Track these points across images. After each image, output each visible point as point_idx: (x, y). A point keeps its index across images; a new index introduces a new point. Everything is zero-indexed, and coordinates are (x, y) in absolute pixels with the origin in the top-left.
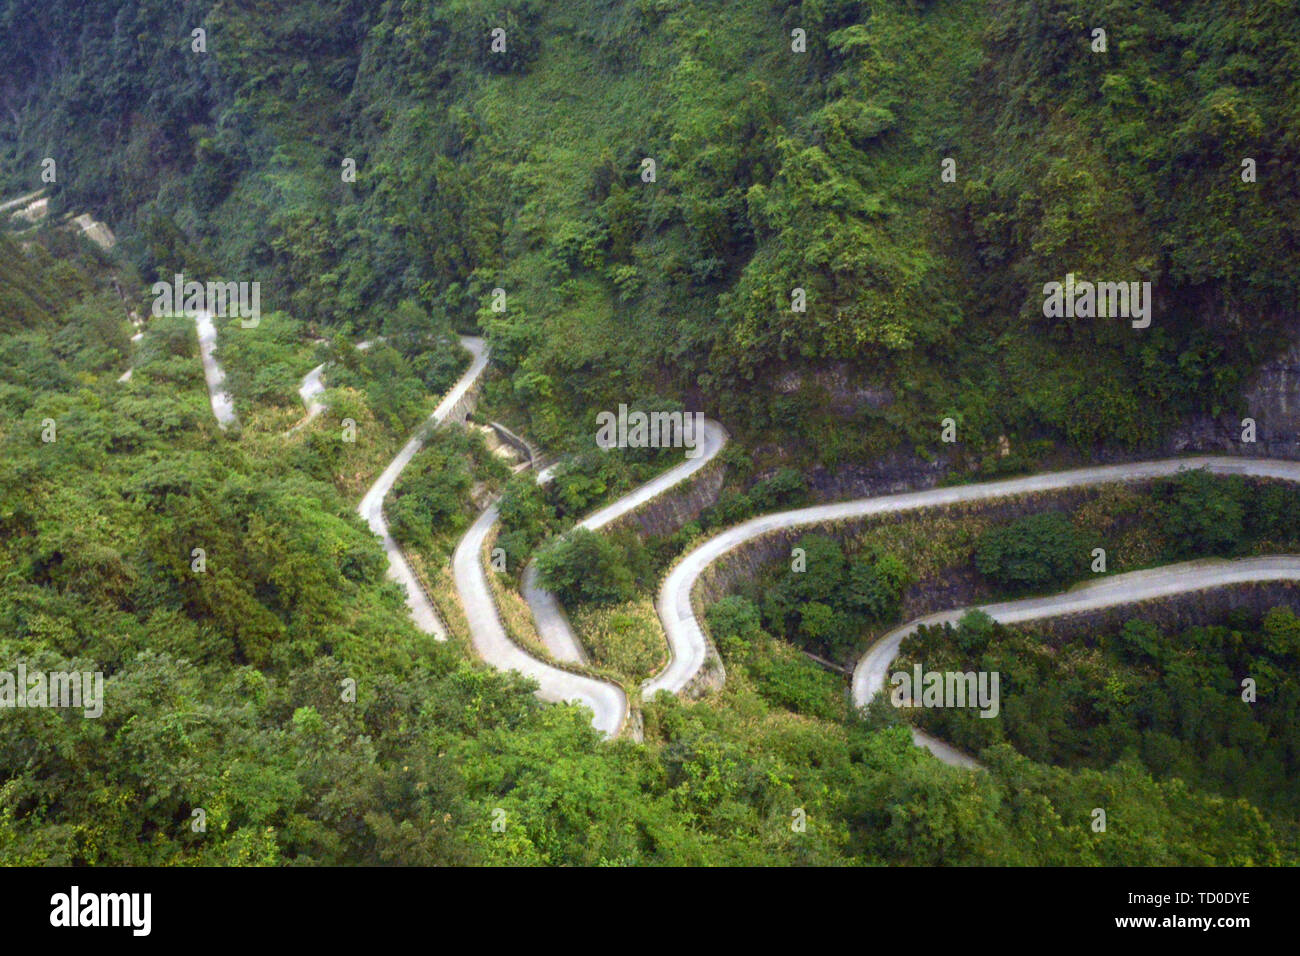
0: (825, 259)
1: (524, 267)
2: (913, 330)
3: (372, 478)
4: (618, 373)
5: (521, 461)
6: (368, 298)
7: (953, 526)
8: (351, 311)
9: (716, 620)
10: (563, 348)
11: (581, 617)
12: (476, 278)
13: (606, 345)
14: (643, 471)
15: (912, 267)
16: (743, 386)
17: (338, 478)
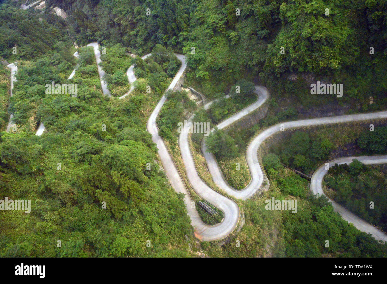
0: (309, 35)
1: (198, 31)
2: (341, 61)
3: (152, 110)
4: (231, 71)
5: (199, 100)
6: (146, 40)
7: (350, 130)
8: (141, 45)
9: (266, 163)
10: (212, 62)
11: (221, 162)
12: (181, 35)
13: (227, 61)
14: (240, 106)
15: (342, 35)
16: (276, 78)
17: (141, 112)
